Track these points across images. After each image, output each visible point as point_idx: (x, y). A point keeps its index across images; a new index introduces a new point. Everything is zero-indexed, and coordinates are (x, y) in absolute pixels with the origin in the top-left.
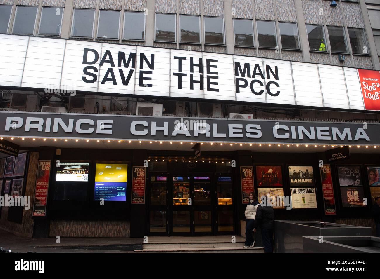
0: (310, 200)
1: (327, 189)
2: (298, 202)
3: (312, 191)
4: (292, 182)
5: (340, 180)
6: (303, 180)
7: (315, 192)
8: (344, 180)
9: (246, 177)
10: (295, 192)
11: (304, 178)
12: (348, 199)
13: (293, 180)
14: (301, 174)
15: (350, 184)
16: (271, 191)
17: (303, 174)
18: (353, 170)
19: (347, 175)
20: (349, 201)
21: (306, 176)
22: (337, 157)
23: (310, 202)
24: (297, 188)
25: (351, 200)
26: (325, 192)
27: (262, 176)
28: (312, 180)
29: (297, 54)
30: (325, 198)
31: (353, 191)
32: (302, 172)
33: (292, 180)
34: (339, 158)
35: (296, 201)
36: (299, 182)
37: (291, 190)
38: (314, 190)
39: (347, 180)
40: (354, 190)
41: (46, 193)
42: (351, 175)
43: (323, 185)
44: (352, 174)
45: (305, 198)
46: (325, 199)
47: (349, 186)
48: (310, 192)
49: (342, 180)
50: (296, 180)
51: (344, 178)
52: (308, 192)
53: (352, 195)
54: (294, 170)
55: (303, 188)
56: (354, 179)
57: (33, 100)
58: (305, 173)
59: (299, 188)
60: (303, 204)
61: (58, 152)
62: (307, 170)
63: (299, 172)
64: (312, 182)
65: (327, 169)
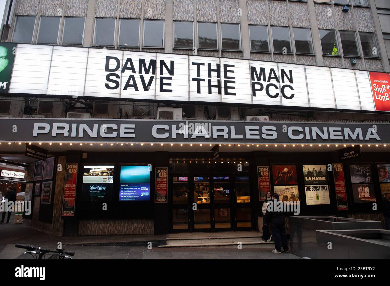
0: (323, 197)
1: (340, 186)
2: (312, 198)
3: (326, 189)
4: (306, 180)
5: (351, 177)
6: (317, 178)
7: (328, 189)
8: (356, 177)
9: (263, 176)
10: (309, 189)
11: (318, 176)
12: (360, 195)
13: (308, 179)
14: (314, 172)
15: (361, 181)
16: (286, 189)
17: (316, 173)
18: (364, 168)
19: (358, 172)
20: (360, 197)
21: (319, 174)
22: (349, 156)
23: (323, 198)
24: (311, 186)
25: (362, 196)
26: (337, 189)
27: (278, 175)
28: (325, 177)
29: (310, 58)
30: (338, 194)
31: (364, 188)
32: (316, 171)
33: (306, 178)
34: (351, 157)
35: (310, 197)
36: (313, 180)
37: (305, 187)
38: (327, 187)
39: (358, 178)
40: (365, 187)
41: (73, 194)
42: (362, 173)
43: (336, 182)
44: (363, 172)
45: (319, 195)
46: (337, 195)
47: (361, 183)
48: (323, 189)
49: (354, 177)
50: (310, 178)
51: (355, 175)
52: (321, 189)
53: (363, 191)
54: (308, 169)
55: (317, 186)
56: (365, 176)
57: (59, 107)
58: (319, 171)
59: (313, 186)
60: (317, 200)
61: (85, 156)
62: (320, 169)
63: (313, 171)
64: (325, 180)
65: (339, 167)
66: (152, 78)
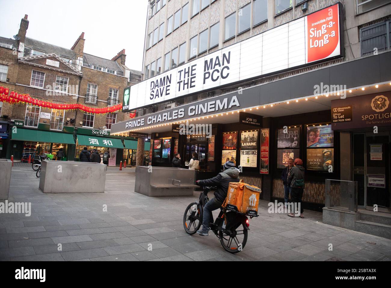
0: (252, 161)
1: (264, 151)
2: (244, 161)
3: (255, 153)
4: (243, 145)
5: (278, 142)
6: (250, 143)
7: (256, 153)
8: (283, 142)
9: (211, 143)
10: (243, 153)
11: (250, 142)
12: (283, 160)
13: (244, 144)
14: (249, 138)
15: (287, 146)
16: (229, 153)
17: (250, 139)
18: (292, 132)
19: (286, 137)
20: (283, 162)
21: (252, 140)
22: (251, 122)
23: (252, 162)
24: (245, 150)
25: (286, 162)
26: (262, 154)
27: (226, 142)
28: (256, 143)
30: (262, 158)
31: (288, 153)
32: (250, 137)
33: (242, 143)
34: (253, 123)
35: (243, 160)
36: (247, 145)
37: (241, 152)
38: (256, 152)
39: (284, 142)
40: (290, 152)
42: (289, 137)
43: (262, 147)
44: (291, 136)
45: (249, 159)
46: (261, 160)
47: (286, 148)
48: (253, 153)
49: (281, 142)
50: (245, 143)
51: (282, 140)
52: (252, 153)
53: (287, 156)
54: (245, 136)
55: (249, 150)
56: (292, 141)
58: (252, 137)
59: (246, 150)
60: (247, 163)
61: (157, 135)
62: (253, 135)
63: (248, 137)
64: (256, 145)
65: (266, 133)
66: (164, 87)
